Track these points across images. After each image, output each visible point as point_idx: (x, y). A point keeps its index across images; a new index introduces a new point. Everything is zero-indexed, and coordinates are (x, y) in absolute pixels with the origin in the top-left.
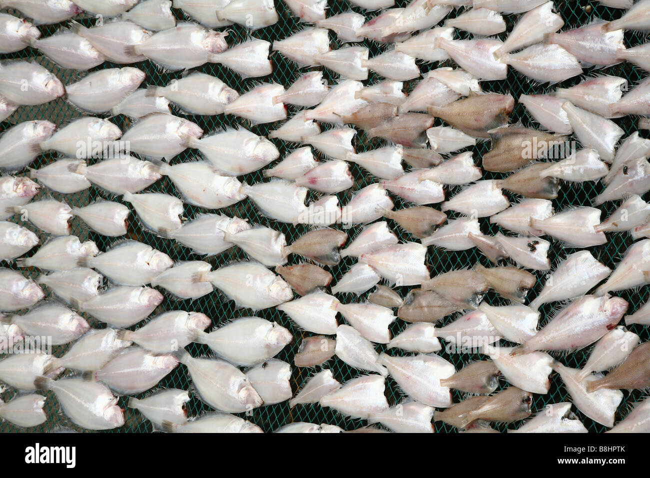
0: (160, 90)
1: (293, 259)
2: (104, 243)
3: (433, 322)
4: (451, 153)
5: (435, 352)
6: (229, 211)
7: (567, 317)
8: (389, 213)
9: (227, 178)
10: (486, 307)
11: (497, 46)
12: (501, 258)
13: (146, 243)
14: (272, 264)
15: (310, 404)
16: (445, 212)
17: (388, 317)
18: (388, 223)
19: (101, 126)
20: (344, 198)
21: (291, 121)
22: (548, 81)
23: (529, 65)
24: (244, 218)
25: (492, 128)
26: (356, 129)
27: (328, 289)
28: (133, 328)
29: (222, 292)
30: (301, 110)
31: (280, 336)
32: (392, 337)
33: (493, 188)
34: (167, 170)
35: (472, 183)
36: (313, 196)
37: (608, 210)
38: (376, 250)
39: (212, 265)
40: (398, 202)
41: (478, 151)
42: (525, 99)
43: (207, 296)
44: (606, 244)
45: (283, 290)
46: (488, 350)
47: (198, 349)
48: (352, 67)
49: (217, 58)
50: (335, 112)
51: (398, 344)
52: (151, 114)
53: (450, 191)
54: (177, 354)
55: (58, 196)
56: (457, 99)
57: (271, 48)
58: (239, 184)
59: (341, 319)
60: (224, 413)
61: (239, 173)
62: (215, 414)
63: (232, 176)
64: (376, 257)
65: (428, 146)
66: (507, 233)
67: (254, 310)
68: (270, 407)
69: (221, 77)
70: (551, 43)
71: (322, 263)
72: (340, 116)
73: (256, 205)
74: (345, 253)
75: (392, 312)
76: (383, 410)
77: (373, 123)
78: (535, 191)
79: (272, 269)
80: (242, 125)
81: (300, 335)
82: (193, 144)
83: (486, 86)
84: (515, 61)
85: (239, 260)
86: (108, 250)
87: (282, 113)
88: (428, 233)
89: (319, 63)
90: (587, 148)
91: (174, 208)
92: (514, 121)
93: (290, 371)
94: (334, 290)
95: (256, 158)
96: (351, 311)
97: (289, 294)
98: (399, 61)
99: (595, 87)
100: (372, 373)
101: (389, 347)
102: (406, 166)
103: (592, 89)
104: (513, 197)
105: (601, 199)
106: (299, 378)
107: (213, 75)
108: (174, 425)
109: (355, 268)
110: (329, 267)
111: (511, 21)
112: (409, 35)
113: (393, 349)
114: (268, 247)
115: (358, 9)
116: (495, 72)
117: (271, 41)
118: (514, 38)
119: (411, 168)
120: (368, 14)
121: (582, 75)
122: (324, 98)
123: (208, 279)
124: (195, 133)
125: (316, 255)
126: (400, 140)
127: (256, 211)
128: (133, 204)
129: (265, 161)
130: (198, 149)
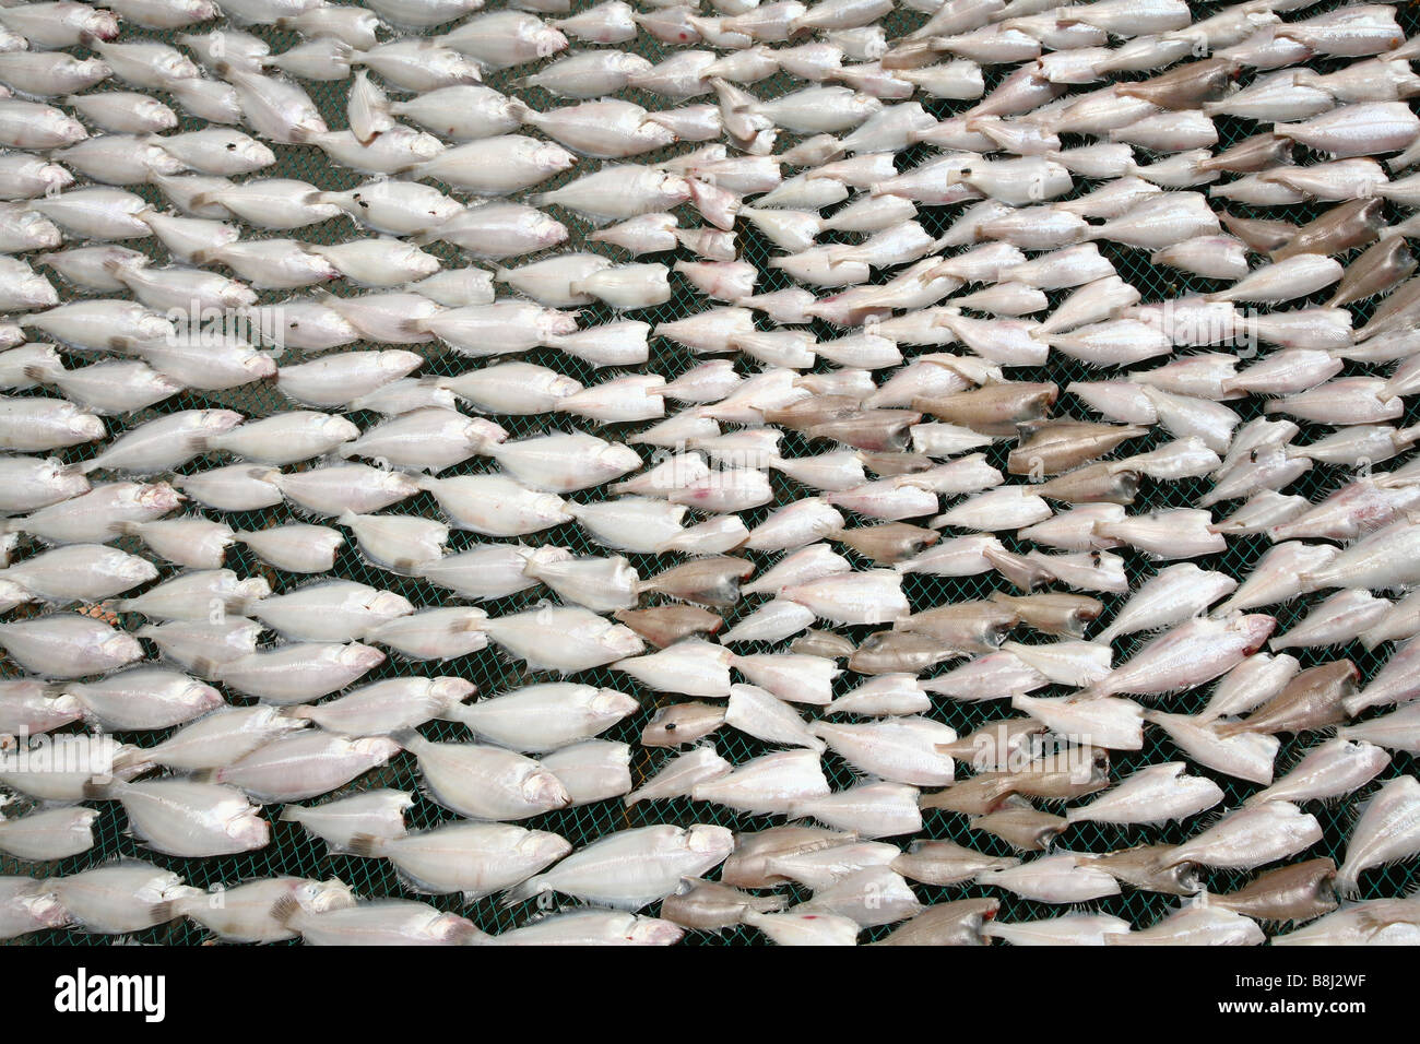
0: (445, 381)
1: (647, 600)
2: (285, 581)
3: (915, 672)
4: (949, 455)
5: (918, 714)
6: (536, 539)
7: (1169, 644)
8: (837, 532)
9: (539, 494)
10: (1014, 646)
11: (1033, 325)
12: (1038, 583)
13: (367, 583)
14: (608, 607)
15: (668, 799)
16: (937, 530)
17: (831, 670)
18: (832, 547)
19: (326, 421)
20: (753, 517)
21: (670, 421)
22: (1115, 362)
24: (560, 545)
25: (1024, 420)
26: (785, 431)
27: (713, 637)
28: (314, 703)
29: (503, 648)
30: (692, 406)
31: (615, 705)
32: (834, 698)
33: (1024, 494)
34: (429, 483)
35: (988, 489)
36: (693, 517)
37: (1221, 511)
39: (489, 613)
40: (852, 519)
41: (996, 455)
42: (1074, 387)
43: (471, 656)
44: (1223, 554)
45: (629, 638)
46: (1021, 702)
47: (442, 729)
48: (790, 352)
49: (556, 342)
50: (754, 406)
51: (847, 704)
52: (420, 409)
53: (946, 502)
54: (398, 736)
55: (213, 514)
56: (964, 388)
57: (650, 333)
58: (562, 502)
59: (736, 676)
60: (484, 821)
61: (562, 489)
62: (466, 823)
63: (550, 492)
64: (810, 589)
65: (908, 450)
66: (1045, 549)
67: (564, 673)
68: (583, 809)
69: (555, 368)
70: (1123, 318)
71: (705, 603)
72: (761, 411)
73: (588, 531)
74: (747, 589)
75: (836, 664)
76: (820, 796)
77: (815, 420)
78: (1098, 494)
79: (609, 616)
80: (581, 427)
81: (653, 701)
82: (489, 448)
83: (1010, 373)
84: (1061, 342)
85: (544, 604)
86: (289, 593)
87: (658, 407)
88: (904, 555)
89: (736, 346)
90: (1183, 437)
91: (432, 535)
92: (1059, 414)
93: (630, 754)
94: (725, 639)
95: (600, 467)
96: (758, 664)
97: (640, 647)
98: (871, 344)
99: (1195, 364)
100: (796, 746)
101: (829, 711)
102: (870, 475)
103: (1191, 367)
104: (1057, 506)
105: (1210, 498)
106: (645, 763)
107: (542, 365)
108: (377, 839)
109: (766, 607)
110: (718, 608)
111: (1057, 297)
112: (890, 314)
113: (837, 714)
114: (608, 580)
115: (807, 286)
116: (1030, 354)
117: (654, 324)
118: (1060, 317)
119: (877, 476)
120: (821, 292)
121: (1171, 354)
122: (735, 390)
123: (482, 627)
124: (494, 435)
125: (696, 590)
126: (862, 441)
127: (587, 538)
128: (354, 529)
129: (617, 470)
130: (493, 458)
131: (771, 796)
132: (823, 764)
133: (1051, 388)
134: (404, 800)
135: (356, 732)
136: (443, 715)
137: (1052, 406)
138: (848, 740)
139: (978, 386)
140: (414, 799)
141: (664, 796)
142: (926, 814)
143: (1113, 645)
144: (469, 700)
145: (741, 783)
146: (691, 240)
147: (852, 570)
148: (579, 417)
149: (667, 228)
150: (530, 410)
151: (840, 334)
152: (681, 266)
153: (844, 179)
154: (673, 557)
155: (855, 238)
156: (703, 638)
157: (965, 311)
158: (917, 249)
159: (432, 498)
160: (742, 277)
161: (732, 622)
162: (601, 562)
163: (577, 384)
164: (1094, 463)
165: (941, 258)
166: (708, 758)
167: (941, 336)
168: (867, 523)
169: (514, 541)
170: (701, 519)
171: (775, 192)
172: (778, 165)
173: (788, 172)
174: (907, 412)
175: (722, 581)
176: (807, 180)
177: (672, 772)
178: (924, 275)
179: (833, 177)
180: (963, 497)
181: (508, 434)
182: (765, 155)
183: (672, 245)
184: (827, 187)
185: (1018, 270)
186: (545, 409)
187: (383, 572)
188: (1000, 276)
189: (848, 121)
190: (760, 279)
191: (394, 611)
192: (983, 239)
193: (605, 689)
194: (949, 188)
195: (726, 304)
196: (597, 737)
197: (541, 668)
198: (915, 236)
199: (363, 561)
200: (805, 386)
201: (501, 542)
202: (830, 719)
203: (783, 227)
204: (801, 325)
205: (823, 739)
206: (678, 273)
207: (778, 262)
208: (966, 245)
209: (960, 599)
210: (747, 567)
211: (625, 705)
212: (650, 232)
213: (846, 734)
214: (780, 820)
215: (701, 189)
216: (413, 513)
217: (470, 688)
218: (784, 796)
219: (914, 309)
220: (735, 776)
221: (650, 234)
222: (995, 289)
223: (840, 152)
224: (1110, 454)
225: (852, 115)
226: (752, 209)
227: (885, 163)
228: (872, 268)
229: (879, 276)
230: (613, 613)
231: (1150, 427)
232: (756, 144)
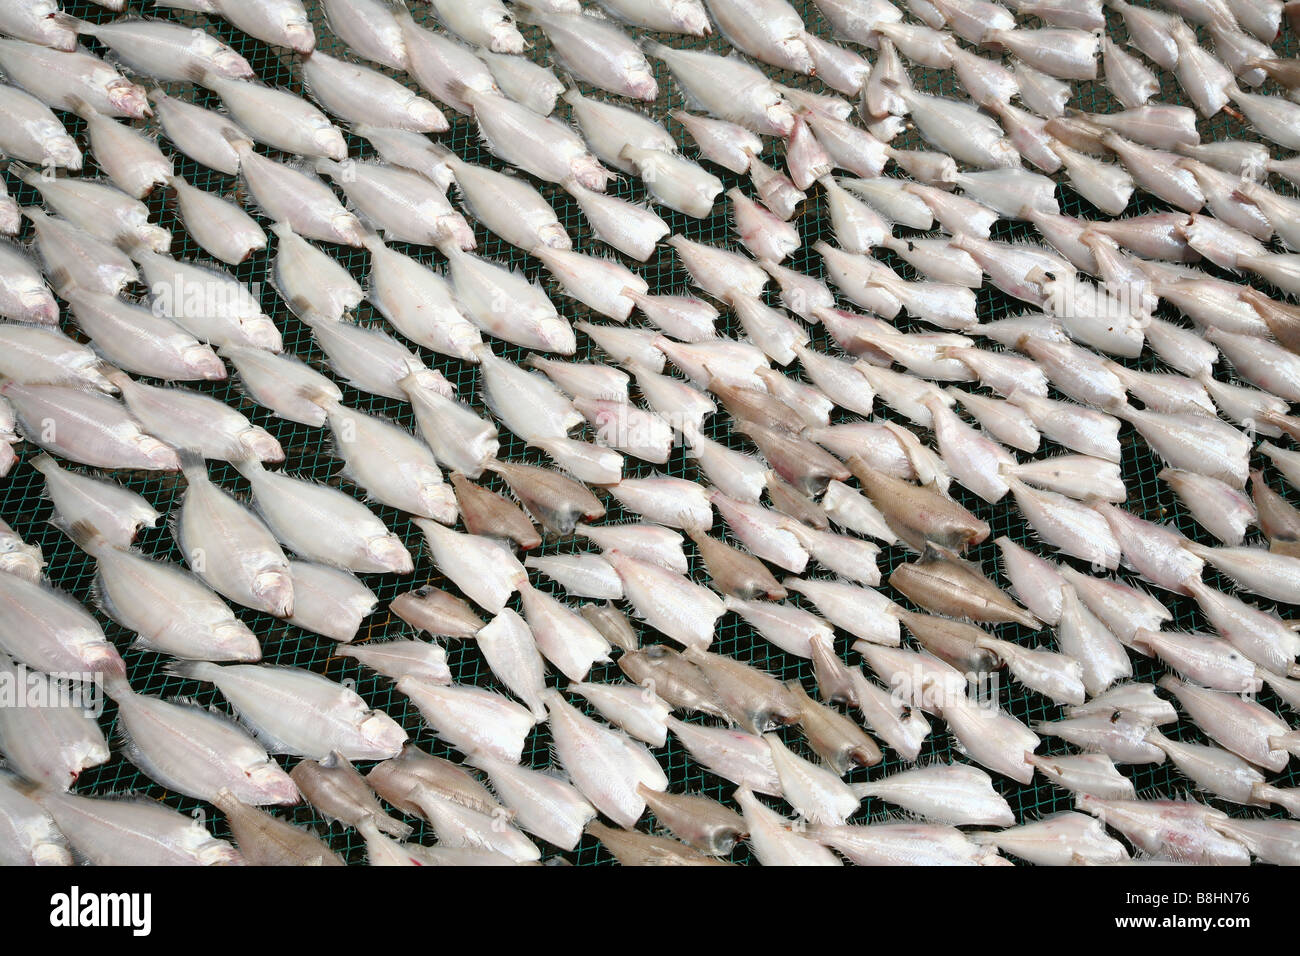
0: (454, 160)
1: (489, 480)
2: (186, 249)
3: (673, 705)
4: (848, 529)
5: (648, 745)
6: (433, 359)
7: (912, 835)
8: (698, 531)
9: (464, 320)
10: (776, 742)
11: (1009, 461)
12: (840, 699)
14: (450, 462)
15: (375, 671)
16: (786, 589)
17: (601, 652)
18: (684, 543)
19: (324, 127)
20: (636, 467)
21: (625, 331)
22: (1060, 545)
23: (1044, 511)
24: (450, 379)
25: (937, 542)
26: (720, 408)
27: (522, 553)
28: (135, 376)
29: (334, 439)
30: (655, 330)
31: (391, 555)
32: (585, 680)
33: (887, 610)
34: (376, 245)
35: (858, 584)
36: (585, 432)
37: (1050, 746)
38: (644, 560)
39: (344, 397)
40: (720, 527)
41: (890, 557)
42: (1004, 542)
43: (302, 427)
44: (1024, 786)
45: (447, 504)
46: (744, 796)
47: (228, 476)
48: (775, 338)
49: (577, 190)
50: (708, 366)
51: (591, 693)
52: (415, 172)
53: (814, 570)
54: (186, 457)
55: (166, 146)
56: (904, 477)
57: (664, 239)
58: (479, 339)
59: (515, 602)
60: (201, 581)
61: (488, 329)
62: (187, 574)
63: (475, 324)
64: (637, 568)
65: (815, 499)
66: (869, 673)
67: (370, 496)
68: (297, 630)
69: (560, 214)
70: (1094, 509)
71: (538, 517)
72: (711, 375)
73: (484, 382)
74: (583, 530)
75: (610, 651)
76: (508, 759)
77: (753, 415)
78: (952, 655)
79: (446, 471)
80: (544, 283)
81: (427, 575)
82: (450, 248)
83: (957, 491)
84: (1023, 494)
85: (398, 423)
86: (184, 262)
87: (623, 311)
88: (741, 593)
89: (731, 301)
90: (1067, 655)
91: (346, 293)
92: (973, 558)
93: (373, 609)
94: (531, 561)
95: (534, 331)
96: (542, 604)
97: (451, 516)
98: (852, 380)
99: (1127, 595)
100: (519, 700)
101: (572, 688)
102: (765, 498)
103: (1122, 595)
104: (909, 640)
105: (1049, 728)
106: (380, 627)
107: (550, 203)
108: (99, 537)
109: (587, 557)
110: (546, 529)
111: (1049, 448)
112: (889, 363)
113: (578, 696)
114: (467, 439)
115: (833, 288)
116: (987, 485)
117: (675, 231)
118: (1039, 470)
119: (772, 504)
120: (844, 303)
121: (1113, 572)
122: (703, 340)
123: (328, 407)
124: (463, 239)
125: (538, 501)
126: (780, 464)
127: (478, 388)
128: (282, 243)
129: (547, 343)
130: (448, 260)
131: (463, 730)
132: (532, 732)
133: (983, 529)
134: (149, 516)
135: (152, 428)
136: (239, 463)
137: (971, 544)
138: (570, 726)
139: (919, 483)
140: (159, 522)
141: (374, 665)
142: (587, 839)
143: (864, 801)
144: (269, 465)
145: (448, 701)
146: (761, 175)
147: (686, 576)
148: (548, 273)
149: (748, 151)
150: (511, 238)
151: (833, 352)
152: (736, 194)
153: (937, 210)
154: (539, 457)
155: (908, 272)
156: (512, 547)
157: (958, 408)
158: (956, 320)
159: (368, 259)
160: (783, 240)
161: (548, 548)
162: (473, 418)
163: (568, 242)
164: (970, 624)
165: (971, 342)
166: (436, 659)
167: (919, 415)
168: (730, 541)
169: (412, 346)
170: (590, 439)
171: (867, 181)
172: (887, 158)
173: (891, 169)
174: (838, 463)
175: (565, 507)
176: (903, 189)
177: (396, 649)
178: (944, 348)
179: (927, 202)
180: (831, 575)
181: (476, 246)
182: (882, 141)
183: (740, 170)
184: (916, 208)
185: (1030, 400)
186: (524, 244)
187: (279, 299)
188: (1012, 395)
189: (979, 159)
190: (798, 254)
191: (263, 341)
192: (1022, 350)
193: (395, 535)
194: (1025, 282)
195: (750, 256)
196: (355, 573)
197: (354, 478)
198: (962, 306)
199: (268, 276)
200: (766, 379)
201: (400, 341)
202: (567, 697)
203: (851, 218)
204: (803, 320)
205: (548, 710)
206: (729, 198)
207: (824, 249)
208: (1003, 346)
209: (761, 666)
210: (597, 509)
211: (400, 562)
212: (729, 144)
213: (570, 719)
214: (458, 757)
215: (803, 133)
216: (343, 262)
217: (278, 454)
218: (475, 738)
219: (914, 374)
220: (448, 691)
221: (727, 146)
222: (1000, 404)
223: (950, 184)
224: (991, 625)
225: (986, 155)
226: (835, 184)
227: (984, 221)
228: (904, 310)
229: (905, 322)
230: (452, 471)
231: (1045, 626)
232: (880, 125)
